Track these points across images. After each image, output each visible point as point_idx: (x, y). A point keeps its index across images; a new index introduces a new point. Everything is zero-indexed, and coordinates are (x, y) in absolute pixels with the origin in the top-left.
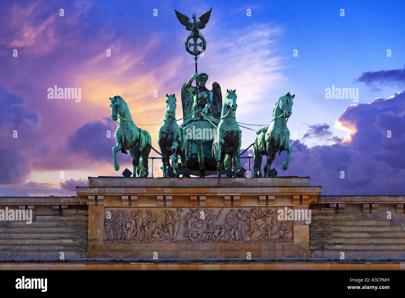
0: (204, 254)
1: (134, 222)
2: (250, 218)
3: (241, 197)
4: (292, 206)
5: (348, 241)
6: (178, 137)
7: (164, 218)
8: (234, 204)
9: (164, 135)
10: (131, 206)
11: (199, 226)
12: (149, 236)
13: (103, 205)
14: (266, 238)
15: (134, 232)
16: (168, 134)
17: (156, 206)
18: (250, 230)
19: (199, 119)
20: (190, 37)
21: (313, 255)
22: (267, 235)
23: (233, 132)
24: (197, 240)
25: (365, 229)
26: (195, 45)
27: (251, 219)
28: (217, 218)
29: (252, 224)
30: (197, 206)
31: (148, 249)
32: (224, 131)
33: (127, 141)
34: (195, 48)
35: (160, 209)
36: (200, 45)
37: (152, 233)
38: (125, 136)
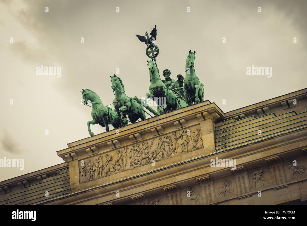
1: (97, 165)
3: (162, 126)
4: (199, 123)
7: (117, 156)
8: (160, 133)
9: (116, 104)
10: (95, 155)
12: (108, 171)
13: (77, 159)
14: (185, 150)
15: (98, 171)
16: (118, 102)
17: (110, 150)
18: (173, 148)
20: (148, 48)
22: (185, 148)
23: (157, 87)
24: (138, 165)
25: (256, 125)
26: (152, 52)
27: (173, 140)
28: (151, 147)
29: (174, 144)
30: (136, 142)
31: (108, 180)
32: (151, 89)
33: (97, 116)
34: (153, 53)
35: (113, 152)
36: (155, 50)
37: (109, 169)
38: (95, 113)
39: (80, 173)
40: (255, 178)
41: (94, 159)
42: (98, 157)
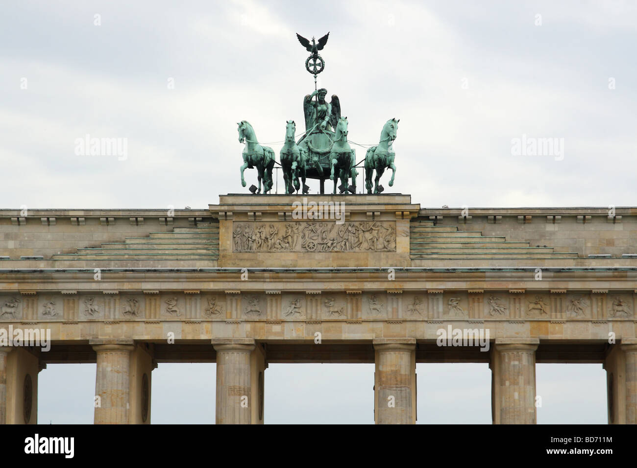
0: (319, 263)
1: (258, 235)
2: (358, 230)
3: (351, 213)
4: (395, 220)
5: (443, 251)
6: (297, 157)
7: (285, 230)
9: (285, 156)
10: (256, 221)
11: (315, 238)
12: (272, 246)
13: (232, 220)
14: (373, 248)
15: (259, 243)
16: (288, 155)
17: (278, 220)
18: (359, 241)
19: (318, 131)
20: (310, 58)
21: (413, 263)
22: (373, 246)
23: (345, 153)
24: (312, 250)
25: (459, 240)
26: (315, 65)
27: (360, 232)
28: (330, 231)
29: (360, 236)
30: (313, 220)
31: (270, 258)
32: (337, 153)
33: (252, 160)
34: (315, 67)
35: (281, 223)
36: (319, 65)
37: (275, 244)
38: (251, 156)
39: (234, 238)
40: (451, 305)
41: (254, 225)
42: (261, 224)
